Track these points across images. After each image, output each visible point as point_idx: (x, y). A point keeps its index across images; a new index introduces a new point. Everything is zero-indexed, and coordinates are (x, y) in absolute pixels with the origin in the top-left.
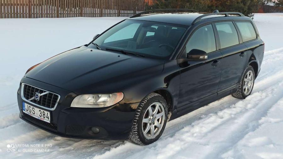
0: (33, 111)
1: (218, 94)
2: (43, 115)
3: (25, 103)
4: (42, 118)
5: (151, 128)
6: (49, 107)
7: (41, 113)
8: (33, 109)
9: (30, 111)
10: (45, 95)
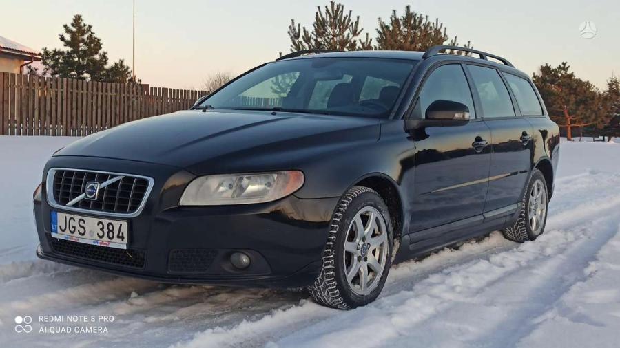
0: (83, 227)
1: (484, 218)
2: (109, 231)
3: (58, 213)
4: (105, 242)
5: (362, 269)
6: (123, 209)
7: (102, 230)
8: (82, 223)
9: (72, 230)
10: (114, 185)
